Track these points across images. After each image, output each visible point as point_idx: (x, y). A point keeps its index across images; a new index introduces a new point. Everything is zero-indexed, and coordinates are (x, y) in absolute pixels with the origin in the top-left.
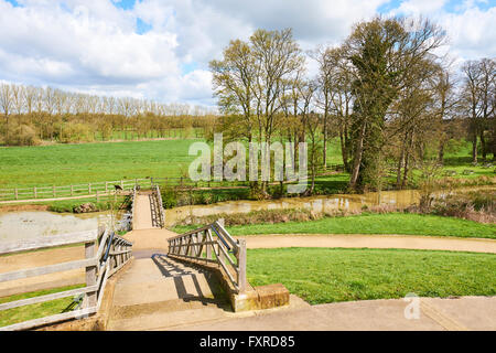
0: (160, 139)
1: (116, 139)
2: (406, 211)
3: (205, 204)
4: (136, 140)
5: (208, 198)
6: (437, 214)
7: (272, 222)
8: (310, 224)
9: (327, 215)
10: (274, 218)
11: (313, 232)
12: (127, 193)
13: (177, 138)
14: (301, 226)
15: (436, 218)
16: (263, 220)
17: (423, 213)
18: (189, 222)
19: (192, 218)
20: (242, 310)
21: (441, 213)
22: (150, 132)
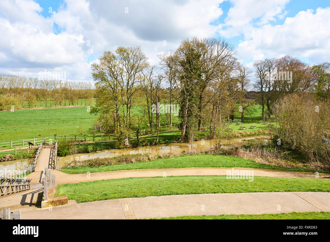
0: (71, 106)
1: (39, 107)
2: (206, 153)
3: (88, 152)
4: (54, 107)
5: (90, 148)
6: (222, 154)
7: (125, 163)
8: (147, 163)
9: (160, 157)
10: (127, 160)
11: (146, 168)
12: (36, 147)
13: (83, 106)
14: (141, 164)
15: (220, 157)
16: (120, 162)
17: (215, 154)
18: (73, 165)
19: (75, 162)
20: (45, 207)
21: (225, 153)
22: (64, 102)
